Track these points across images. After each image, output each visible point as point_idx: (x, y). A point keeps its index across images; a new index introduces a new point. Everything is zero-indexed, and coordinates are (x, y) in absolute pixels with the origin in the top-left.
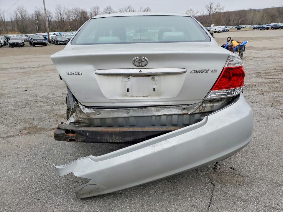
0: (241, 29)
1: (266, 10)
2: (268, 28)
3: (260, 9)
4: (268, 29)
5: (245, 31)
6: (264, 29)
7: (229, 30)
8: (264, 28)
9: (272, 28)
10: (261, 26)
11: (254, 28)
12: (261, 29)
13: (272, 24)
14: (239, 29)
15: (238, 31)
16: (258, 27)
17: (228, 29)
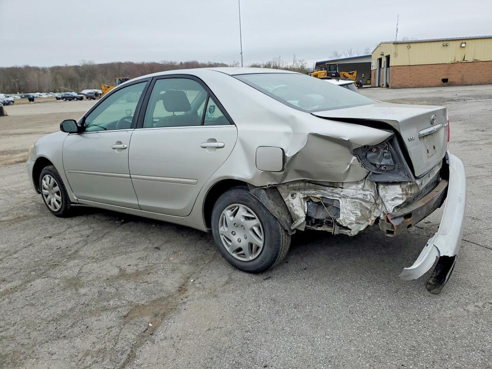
0: (36, 100)
1: (56, 70)
2: (81, 97)
3: (46, 68)
4: (81, 99)
5: (43, 102)
6: (75, 99)
7: (13, 102)
8: (75, 97)
9: (87, 98)
10: (69, 94)
11: (58, 99)
12: (70, 100)
13: (86, 92)
14: (32, 100)
15: (32, 102)
16: (63, 95)
17: (11, 99)
